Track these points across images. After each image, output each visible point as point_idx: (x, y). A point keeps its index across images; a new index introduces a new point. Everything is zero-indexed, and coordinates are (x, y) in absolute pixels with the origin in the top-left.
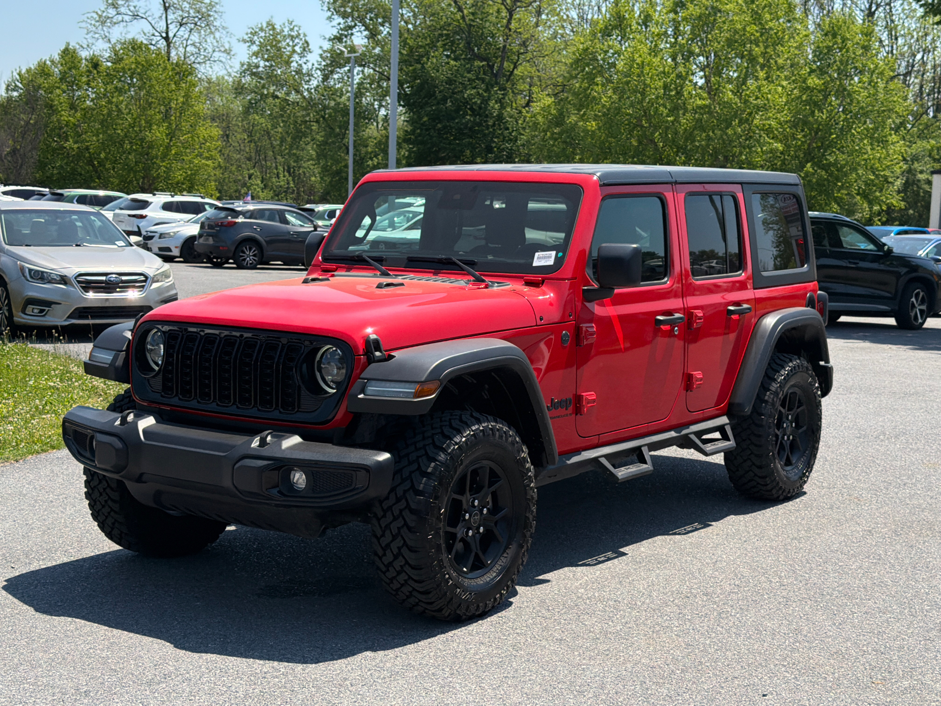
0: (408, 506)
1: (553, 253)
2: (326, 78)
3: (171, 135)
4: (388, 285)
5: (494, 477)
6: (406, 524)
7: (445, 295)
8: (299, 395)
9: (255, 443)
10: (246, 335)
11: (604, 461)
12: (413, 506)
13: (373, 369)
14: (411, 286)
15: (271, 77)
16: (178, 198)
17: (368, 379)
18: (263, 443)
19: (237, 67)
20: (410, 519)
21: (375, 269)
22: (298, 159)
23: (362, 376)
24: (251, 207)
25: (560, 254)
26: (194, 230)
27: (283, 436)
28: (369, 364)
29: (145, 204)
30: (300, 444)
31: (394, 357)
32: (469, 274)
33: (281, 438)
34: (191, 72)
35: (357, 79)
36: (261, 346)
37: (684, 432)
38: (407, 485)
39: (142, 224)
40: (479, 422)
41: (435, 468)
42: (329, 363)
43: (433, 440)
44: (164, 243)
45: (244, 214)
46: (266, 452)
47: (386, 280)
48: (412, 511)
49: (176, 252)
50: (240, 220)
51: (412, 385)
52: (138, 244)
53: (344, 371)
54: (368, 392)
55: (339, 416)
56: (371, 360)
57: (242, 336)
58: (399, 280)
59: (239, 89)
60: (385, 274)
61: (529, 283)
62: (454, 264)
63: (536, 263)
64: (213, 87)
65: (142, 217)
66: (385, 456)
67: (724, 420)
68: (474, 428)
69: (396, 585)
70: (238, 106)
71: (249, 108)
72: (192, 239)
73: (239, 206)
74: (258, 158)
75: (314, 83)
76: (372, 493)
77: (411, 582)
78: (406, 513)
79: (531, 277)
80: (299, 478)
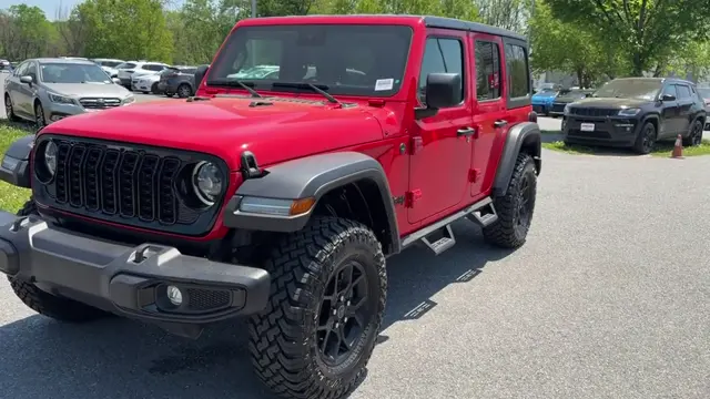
0: (284, 317)
1: (392, 80)
2: (223, 11)
3: (150, 36)
4: (259, 104)
5: (357, 274)
6: (282, 333)
7: (305, 114)
8: (177, 208)
9: (132, 258)
10: (127, 149)
11: (424, 240)
12: (290, 317)
13: (248, 186)
14: (278, 105)
15: (196, 11)
16: (150, 63)
17: (243, 196)
18: (139, 258)
19: (181, 6)
20: (287, 329)
21: (248, 93)
22: (211, 49)
23: (237, 192)
24: (186, 68)
25: (397, 81)
26: (158, 79)
27: (160, 249)
28: (244, 180)
29: (133, 66)
30: (177, 258)
31: (268, 173)
32: (324, 97)
33: (159, 251)
34: (160, 6)
35: (237, 12)
36: (140, 159)
37: (470, 210)
38: (283, 295)
39: (132, 75)
40: (346, 229)
41: (310, 279)
42: (205, 177)
43: (307, 251)
44: (142, 85)
45: (183, 71)
46: (142, 268)
47: (257, 101)
48: (289, 322)
49: (149, 89)
50: (180, 74)
51: (287, 202)
52: (117, 83)
53: (220, 185)
54: (244, 209)
55: (216, 228)
56: (245, 176)
57: (122, 150)
58: (267, 100)
59: (183, 16)
60: (255, 96)
61: (372, 104)
62: (311, 88)
63: (377, 88)
64: (172, 16)
65: (132, 72)
66: (260, 274)
67: (488, 200)
68: (342, 235)
69: (271, 383)
70: (182, 24)
71: (187, 24)
72: (157, 83)
73: (180, 67)
74: (192, 48)
75: (217, 14)
76: (248, 310)
77: (286, 383)
78: (283, 323)
79: (374, 100)
80: (176, 295)
